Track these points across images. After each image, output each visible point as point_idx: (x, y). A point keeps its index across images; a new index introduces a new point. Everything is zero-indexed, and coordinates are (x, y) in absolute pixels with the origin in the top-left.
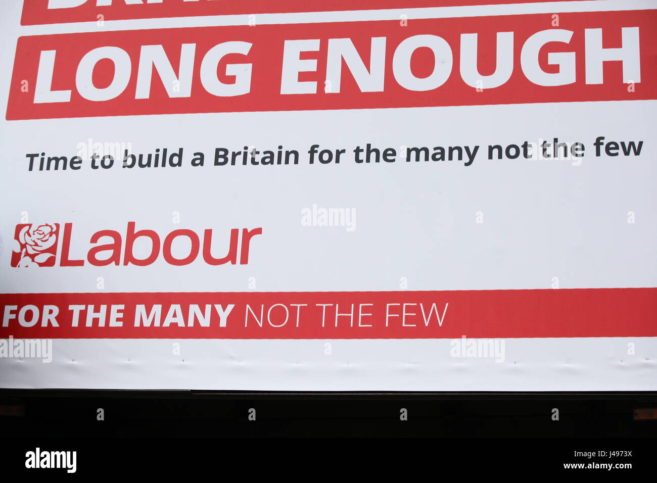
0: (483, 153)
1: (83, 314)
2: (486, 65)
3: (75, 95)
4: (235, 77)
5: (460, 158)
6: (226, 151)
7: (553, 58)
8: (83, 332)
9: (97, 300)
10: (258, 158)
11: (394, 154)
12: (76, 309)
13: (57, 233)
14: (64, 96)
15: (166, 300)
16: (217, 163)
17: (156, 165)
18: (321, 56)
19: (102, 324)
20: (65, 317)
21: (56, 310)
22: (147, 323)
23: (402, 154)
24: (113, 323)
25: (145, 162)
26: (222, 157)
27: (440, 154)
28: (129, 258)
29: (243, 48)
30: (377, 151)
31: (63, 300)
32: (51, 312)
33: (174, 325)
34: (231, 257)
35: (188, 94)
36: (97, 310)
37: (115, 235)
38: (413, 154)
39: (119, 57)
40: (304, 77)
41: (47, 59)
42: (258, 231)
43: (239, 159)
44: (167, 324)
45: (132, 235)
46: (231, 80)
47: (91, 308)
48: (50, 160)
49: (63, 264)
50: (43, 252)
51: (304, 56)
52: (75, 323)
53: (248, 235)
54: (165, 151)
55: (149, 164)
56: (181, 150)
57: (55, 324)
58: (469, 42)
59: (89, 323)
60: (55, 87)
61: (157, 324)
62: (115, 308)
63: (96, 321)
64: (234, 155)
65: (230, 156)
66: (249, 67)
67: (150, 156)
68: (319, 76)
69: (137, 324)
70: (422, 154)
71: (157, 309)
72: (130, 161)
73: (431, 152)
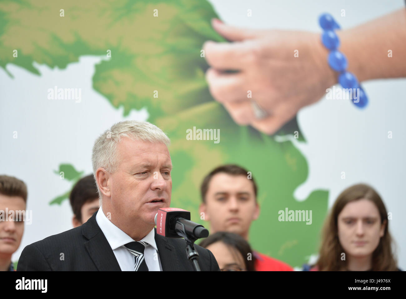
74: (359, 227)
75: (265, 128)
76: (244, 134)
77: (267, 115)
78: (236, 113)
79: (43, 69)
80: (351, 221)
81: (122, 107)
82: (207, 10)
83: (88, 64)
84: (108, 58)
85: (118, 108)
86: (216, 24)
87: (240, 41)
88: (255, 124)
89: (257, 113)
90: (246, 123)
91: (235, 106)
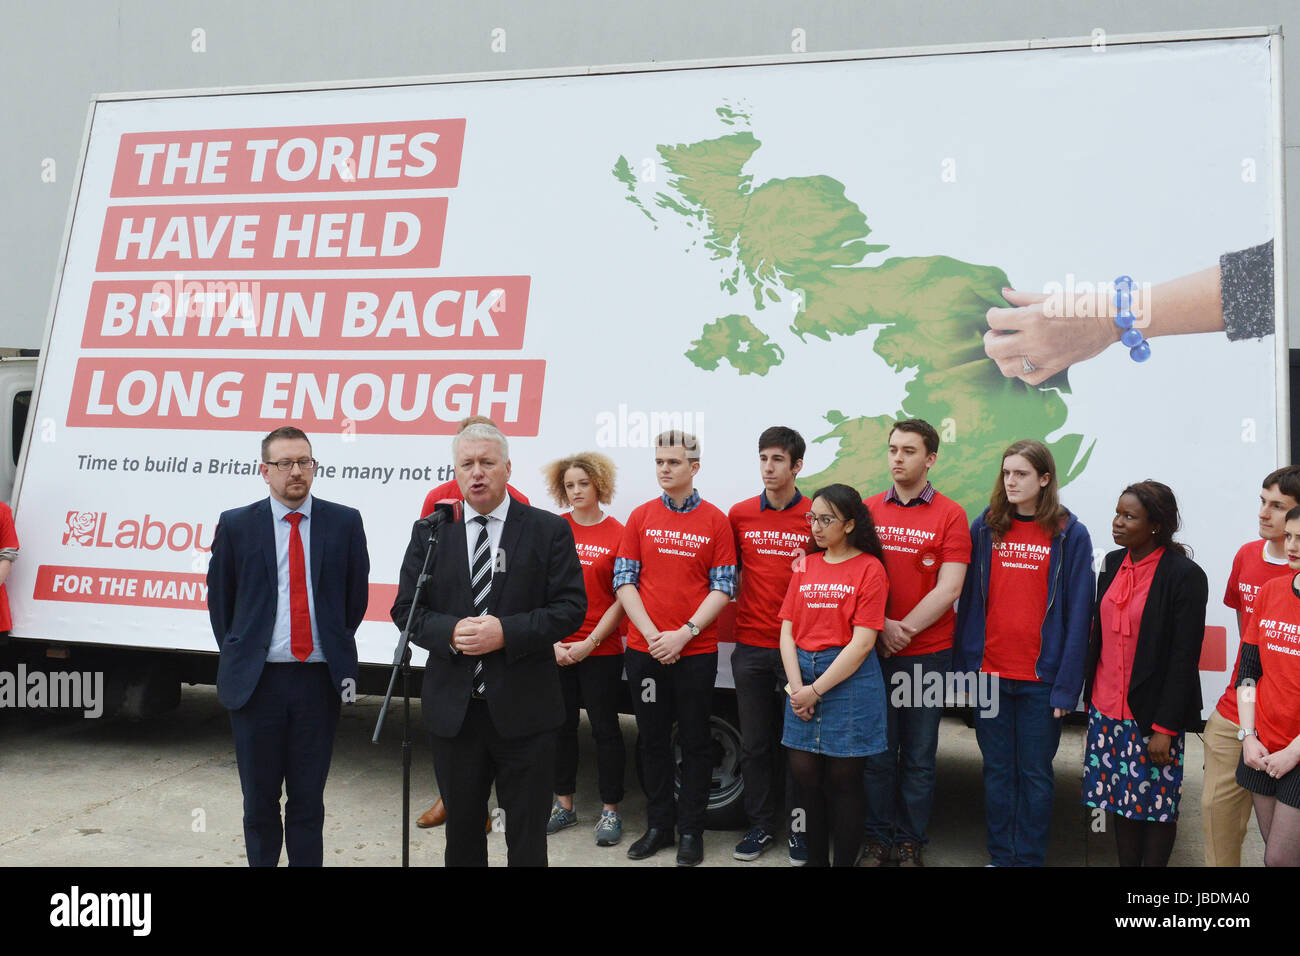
0: (396, 475)
1: (109, 585)
2: (408, 402)
3: (116, 408)
4: (229, 401)
5: (380, 477)
6: (217, 462)
7: (457, 398)
8: (109, 599)
9: (119, 574)
10: (239, 469)
11: (334, 471)
12: (104, 580)
13: (95, 520)
14: (108, 410)
15: (165, 577)
16: (210, 471)
17: (168, 470)
18: (291, 387)
19: (121, 594)
20: (96, 586)
21: (90, 580)
22: (151, 595)
23: (339, 471)
24: (129, 594)
25: (160, 467)
26: (215, 466)
27: (367, 473)
28: (144, 543)
29: (236, 377)
30: (322, 468)
31: (96, 573)
32: (87, 582)
33: (170, 597)
35: (194, 413)
36: (118, 582)
37: (136, 524)
38: (348, 471)
39: (148, 378)
40: (278, 404)
41: (98, 377)
43: (226, 468)
44: (165, 596)
45: (147, 526)
46: (226, 403)
47: (115, 580)
48: (95, 461)
49: (97, 545)
50: (85, 534)
51: (280, 386)
52: (103, 592)
54: (175, 459)
55: (163, 469)
56: (186, 459)
57: (89, 592)
58: (398, 380)
59: (112, 593)
60: (103, 401)
61: (158, 596)
62: (131, 581)
63: (117, 590)
64: (223, 465)
65: (219, 466)
66: (239, 394)
67: (164, 463)
68: (288, 404)
69: (145, 595)
70: (354, 472)
71: (159, 584)
72: (150, 465)
73: (360, 471)
75: (1029, 380)
76: (1008, 384)
77: (1036, 368)
78: (1005, 368)
79: (833, 335)
81: (896, 365)
82: (999, 280)
83: (874, 330)
84: (894, 324)
85: (892, 366)
86: (1005, 291)
87: (1026, 305)
88: (1021, 377)
89: (1026, 367)
90: (1013, 376)
91: (1006, 361)
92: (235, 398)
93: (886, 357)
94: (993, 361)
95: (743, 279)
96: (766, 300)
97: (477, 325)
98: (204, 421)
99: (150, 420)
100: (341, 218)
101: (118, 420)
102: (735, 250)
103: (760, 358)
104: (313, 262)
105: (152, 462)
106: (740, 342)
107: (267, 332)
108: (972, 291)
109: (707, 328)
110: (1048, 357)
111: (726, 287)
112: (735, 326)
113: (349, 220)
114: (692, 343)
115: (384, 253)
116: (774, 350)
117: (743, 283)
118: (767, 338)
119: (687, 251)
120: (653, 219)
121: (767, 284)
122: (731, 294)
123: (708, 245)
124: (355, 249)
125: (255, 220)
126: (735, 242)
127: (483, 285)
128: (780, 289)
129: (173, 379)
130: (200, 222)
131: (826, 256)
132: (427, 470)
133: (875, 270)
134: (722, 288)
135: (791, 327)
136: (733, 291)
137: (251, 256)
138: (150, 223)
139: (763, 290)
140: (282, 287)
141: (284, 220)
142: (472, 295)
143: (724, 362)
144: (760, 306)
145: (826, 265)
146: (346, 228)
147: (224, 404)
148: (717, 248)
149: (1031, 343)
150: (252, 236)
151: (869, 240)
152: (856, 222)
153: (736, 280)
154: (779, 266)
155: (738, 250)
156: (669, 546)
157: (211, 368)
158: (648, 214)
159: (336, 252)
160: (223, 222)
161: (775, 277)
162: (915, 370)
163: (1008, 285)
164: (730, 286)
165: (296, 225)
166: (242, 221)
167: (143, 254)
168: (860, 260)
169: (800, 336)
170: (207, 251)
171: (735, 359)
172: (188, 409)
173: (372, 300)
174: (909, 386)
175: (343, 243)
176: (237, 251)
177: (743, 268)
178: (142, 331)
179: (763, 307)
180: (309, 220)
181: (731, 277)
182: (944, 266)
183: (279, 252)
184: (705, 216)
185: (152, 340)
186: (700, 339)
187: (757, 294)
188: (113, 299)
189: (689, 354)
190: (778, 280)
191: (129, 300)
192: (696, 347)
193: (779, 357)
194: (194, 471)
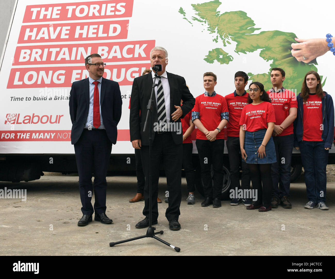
2: (118, 76)
3: (23, 83)
4: (61, 79)
6: (57, 97)
7: (134, 75)
9: (24, 132)
10: (64, 98)
12: (19, 134)
13: (16, 116)
14: (21, 83)
15: (40, 132)
16: (55, 99)
17: (41, 100)
18: (81, 74)
22: (35, 138)
24: (27, 138)
25: (38, 99)
28: (32, 122)
29: (63, 72)
31: (16, 132)
32: (13, 135)
33: (41, 138)
34: (56, 122)
35: (49, 83)
37: (30, 117)
39: (34, 73)
40: (77, 79)
41: (18, 74)
42: (63, 116)
44: (39, 138)
45: (33, 117)
46: (60, 80)
47: (22, 134)
48: (16, 98)
49: (17, 123)
50: (12, 120)
51: (77, 74)
53: (60, 117)
54: (43, 96)
55: (39, 100)
56: (47, 96)
57: (13, 138)
58: (115, 71)
59: (21, 138)
60: (19, 81)
61: (37, 138)
62: (28, 134)
63: (23, 137)
64: (59, 98)
66: (64, 76)
67: (39, 98)
71: (37, 134)
72: (35, 99)
74: (310, 81)
75: (305, 62)
76: (300, 63)
77: (307, 59)
78: (298, 59)
79: (247, 52)
80: (308, 79)
81: (266, 60)
82: (294, 36)
83: (259, 51)
84: (265, 49)
85: (265, 60)
86: (296, 39)
87: (302, 42)
88: (303, 61)
89: (304, 59)
90: (300, 61)
91: (298, 57)
92: (63, 78)
93: (264, 58)
94: (294, 57)
95: (219, 38)
96: (227, 44)
97: (139, 54)
98: (52, 85)
99: (35, 85)
100: (96, 26)
101: (24, 86)
102: (216, 31)
103: (226, 59)
104: (87, 39)
105: (36, 98)
106: (220, 55)
107: (73, 58)
108: (286, 39)
109: (210, 52)
110: (310, 56)
111: (214, 41)
112: (218, 51)
113: (99, 27)
114: (205, 56)
115: (109, 35)
116: (230, 57)
117: (220, 40)
118: (228, 54)
119: (202, 32)
120: (191, 23)
121: (226, 40)
122: (216, 43)
123: (208, 30)
124: (101, 35)
125: (69, 28)
126: (216, 29)
127: (141, 43)
128: (230, 41)
129: (42, 73)
130: (51, 29)
131: (243, 32)
132: (125, 95)
133: (258, 35)
134: (213, 41)
135: (235, 51)
136: (217, 42)
137: (68, 38)
138: (35, 30)
139: (226, 41)
140: (78, 46)
141: (78, 28)
142: (137, 46)
143: (215, 61)
144: (225, 45)
145: (243, 34)
146: (98, 29)
147: (59, 79)
148: (211, 30)
149: (304, 52)
150: (68, 32)
151: (255, 27)
152: (251, 23)
153: (217, 39)
154: (230, 35)
155: (217, 31)
156: (209, 106)
157: (55, 70)
158: (190, 22)
159: (95, 36)
160: (59, 29)
161: (229, 38)
162: (272, 61)
163: (296, 37)
164: (216, 40)
165: (82, 28)
166: (64, 28)
167: (33, 38)
168: (253, 32)
169: (238, 53)
170: (53, 36)
171: (219, 60)
172: (47, 81)
173: (106, 49)
174: (271, 65)
175: (97, 33)
176: (63, 36)
177: (219, 36)
178: (32, 60)
179: (226, 46)
180: (86, 27)
181: (216, 38)
182: (277, 33)
183: (77, 36)
184: (207, 22)
185: (36, 62)
186: (208, 55)
187: (224, 42)
188: (23, 51)
189: (205, 59)
190: (230, 38)
191: (28, 51)
192: (207, 57)
193: (232, 59)
194: (49, 99)
